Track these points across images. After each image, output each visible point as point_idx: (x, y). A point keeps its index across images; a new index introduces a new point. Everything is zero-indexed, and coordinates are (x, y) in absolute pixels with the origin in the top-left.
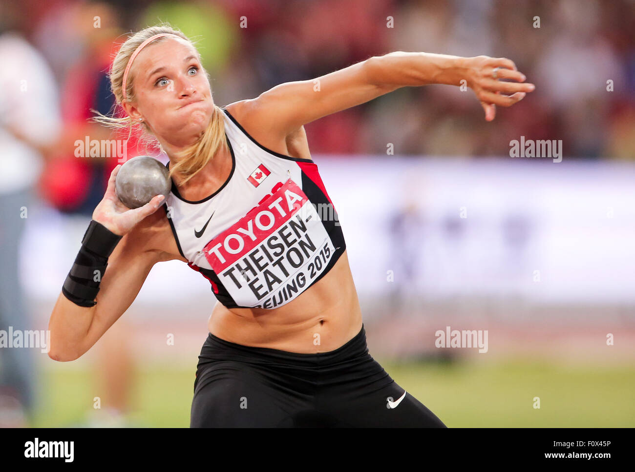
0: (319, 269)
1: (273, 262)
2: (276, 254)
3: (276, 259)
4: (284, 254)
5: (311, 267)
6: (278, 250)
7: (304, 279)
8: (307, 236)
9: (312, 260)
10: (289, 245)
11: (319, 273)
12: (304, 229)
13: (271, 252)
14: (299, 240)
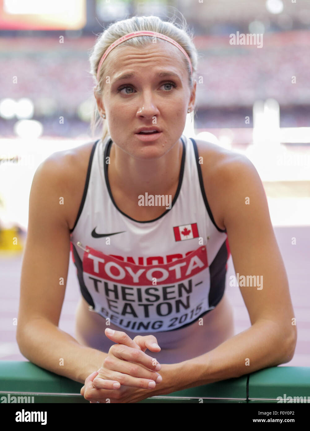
0: (180, 322)
1: (141, 303)
2: (148, 300)
3: (144, 302)
4: (156, 304)
5: (174, 320)
6: (153, 298)
7: (160, 326)
8: (188, 298)
9: (179, 315)
10: (165, 298)
11: (178, 325)
12: (189, 291)
13: (144, 296)
14: (178, 298)
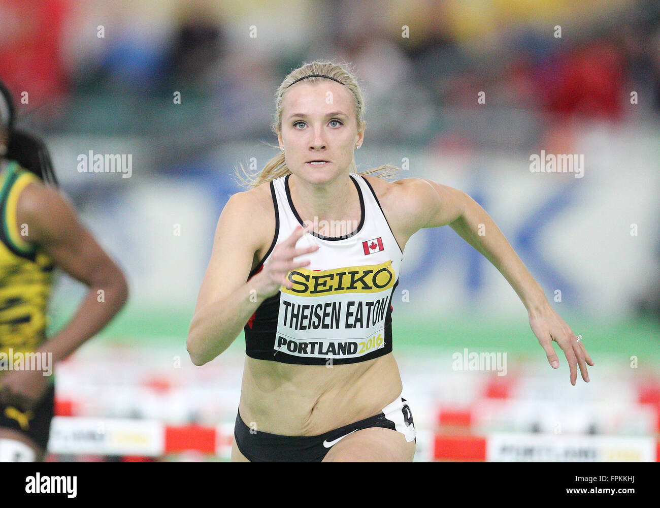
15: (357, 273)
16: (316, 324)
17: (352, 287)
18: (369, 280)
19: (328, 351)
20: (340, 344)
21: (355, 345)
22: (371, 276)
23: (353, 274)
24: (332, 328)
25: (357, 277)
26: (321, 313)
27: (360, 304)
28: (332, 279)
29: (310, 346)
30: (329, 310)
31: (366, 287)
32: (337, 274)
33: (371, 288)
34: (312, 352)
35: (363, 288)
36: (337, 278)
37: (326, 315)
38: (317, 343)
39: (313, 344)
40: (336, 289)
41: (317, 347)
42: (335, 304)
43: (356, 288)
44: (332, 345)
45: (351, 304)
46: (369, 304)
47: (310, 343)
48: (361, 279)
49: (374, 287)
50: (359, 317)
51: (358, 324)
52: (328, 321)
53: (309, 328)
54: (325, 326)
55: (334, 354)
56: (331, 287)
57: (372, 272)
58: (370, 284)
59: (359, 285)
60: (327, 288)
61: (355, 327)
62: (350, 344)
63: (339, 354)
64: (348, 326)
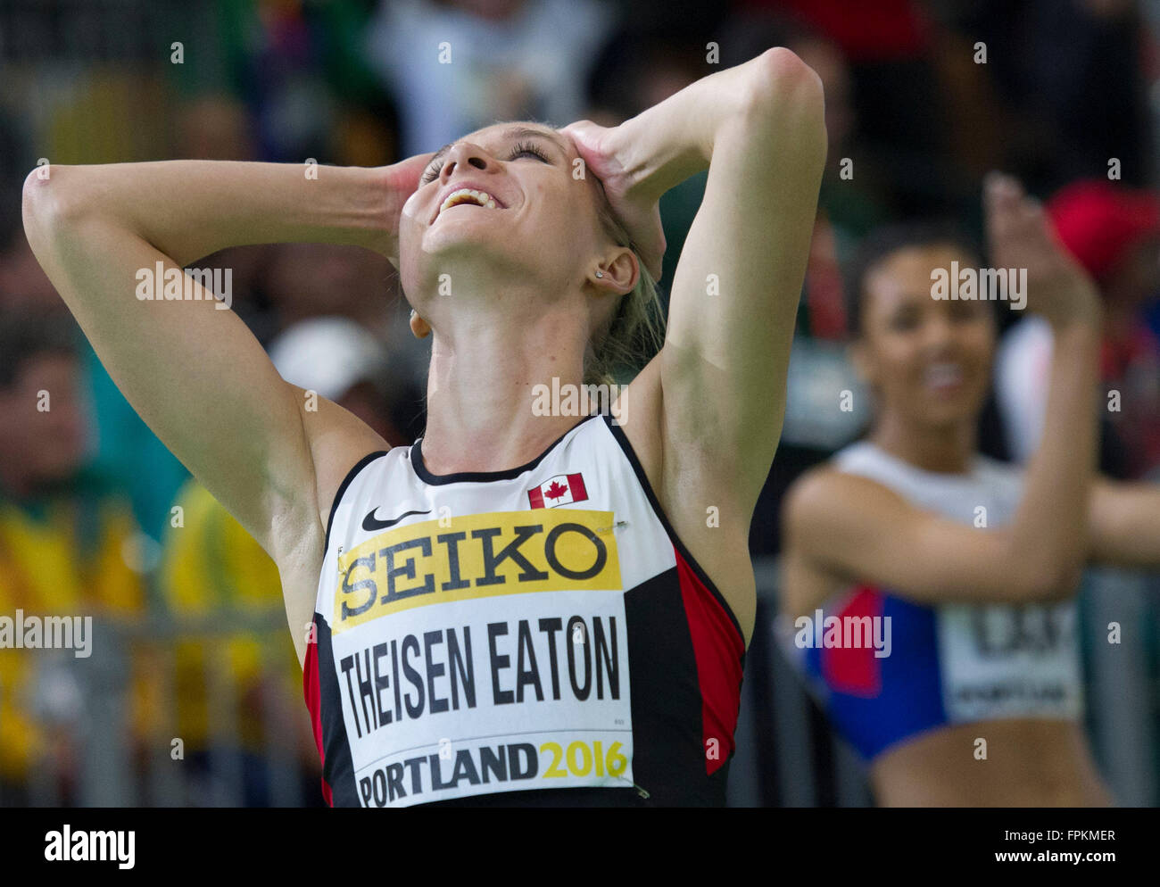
15: (497, 531)
16: (415, 703)
17: (490, 579)
18: (533, 550)
19: (457, 776)
20: (485, 752)
21: (531, 750)
22: (538, 540)
23: (486, 535)
24: (456, 706)
25: (499, 544)
26: (419, 665)
27: (524, 626)
28: (428, 552)
29: (407, 771)
30: (440, 653)
31: (530, 574)
32: (441, 539)
33: (544, 576)
34: (417, 788)
35: (522, 578)
36: (441, 550)
37: (434, 670)
38: (423, 759)
39: (415, 764)
40: (446, 587)
41: (425, 769)
42: (451, 633)
43: (501, 580)
44: (463, 756)
45: (497, 629)
46: (550, 625)
47: (407, 763)
48: (512, 551)
49: (552, 573)
50: (527, 667)
51: (529, 690)
52: (442, 688)
53: (399, 718)
54: (439, 706)
55: (474, 781)
56: (430, 579)
57: (539, 529)
58: (542, 564)
59: (508, 568)
60: (419, 582)
61: (520, 699)
62: (514, 749)
63: (486, 780)
64: (502, 698)
